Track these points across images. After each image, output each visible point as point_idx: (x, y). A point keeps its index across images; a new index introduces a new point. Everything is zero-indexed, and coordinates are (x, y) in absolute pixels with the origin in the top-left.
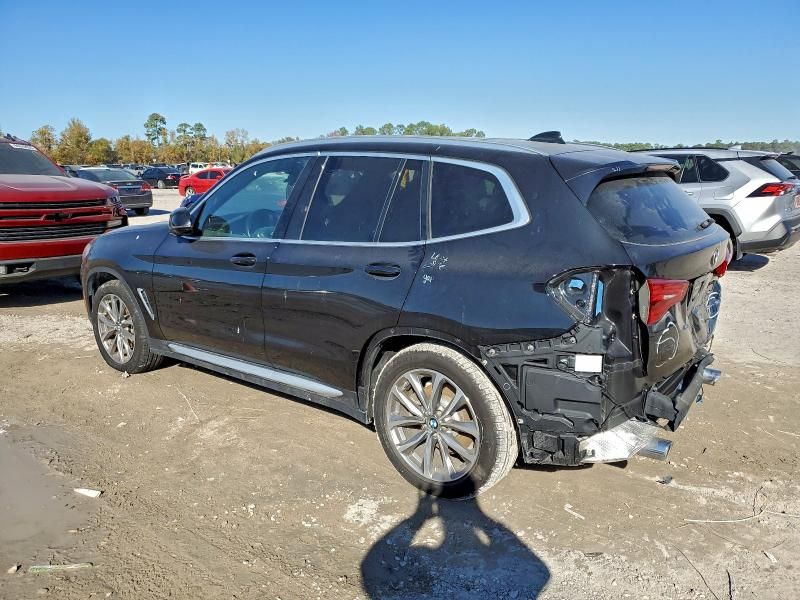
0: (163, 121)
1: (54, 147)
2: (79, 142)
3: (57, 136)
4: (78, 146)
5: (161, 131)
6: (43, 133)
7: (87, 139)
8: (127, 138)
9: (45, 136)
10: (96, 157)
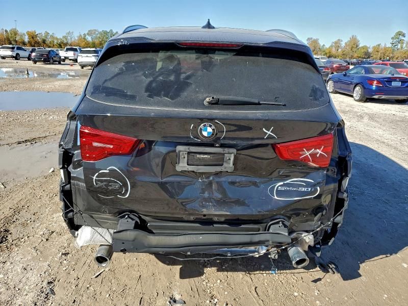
0: (404, 35)
1: (340, 50)
2: (352, 47)
3: (343, 44)
4: (352, 50)
5: (401, 41)
6: (336, 43)
7: (357, 46)
8: (379, 45)
9: (337, 44)
10: (359, 55)
